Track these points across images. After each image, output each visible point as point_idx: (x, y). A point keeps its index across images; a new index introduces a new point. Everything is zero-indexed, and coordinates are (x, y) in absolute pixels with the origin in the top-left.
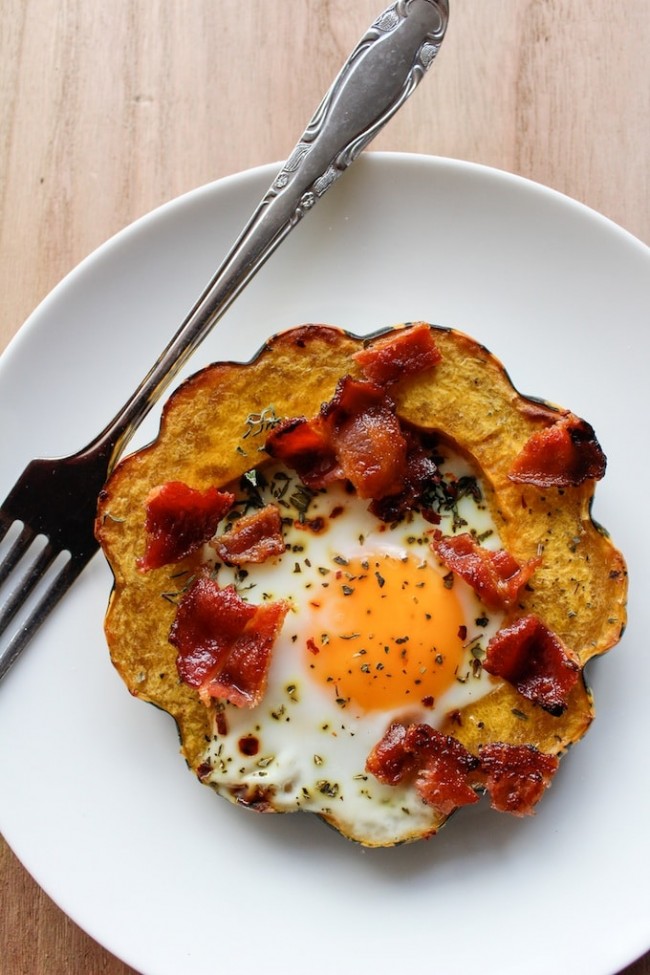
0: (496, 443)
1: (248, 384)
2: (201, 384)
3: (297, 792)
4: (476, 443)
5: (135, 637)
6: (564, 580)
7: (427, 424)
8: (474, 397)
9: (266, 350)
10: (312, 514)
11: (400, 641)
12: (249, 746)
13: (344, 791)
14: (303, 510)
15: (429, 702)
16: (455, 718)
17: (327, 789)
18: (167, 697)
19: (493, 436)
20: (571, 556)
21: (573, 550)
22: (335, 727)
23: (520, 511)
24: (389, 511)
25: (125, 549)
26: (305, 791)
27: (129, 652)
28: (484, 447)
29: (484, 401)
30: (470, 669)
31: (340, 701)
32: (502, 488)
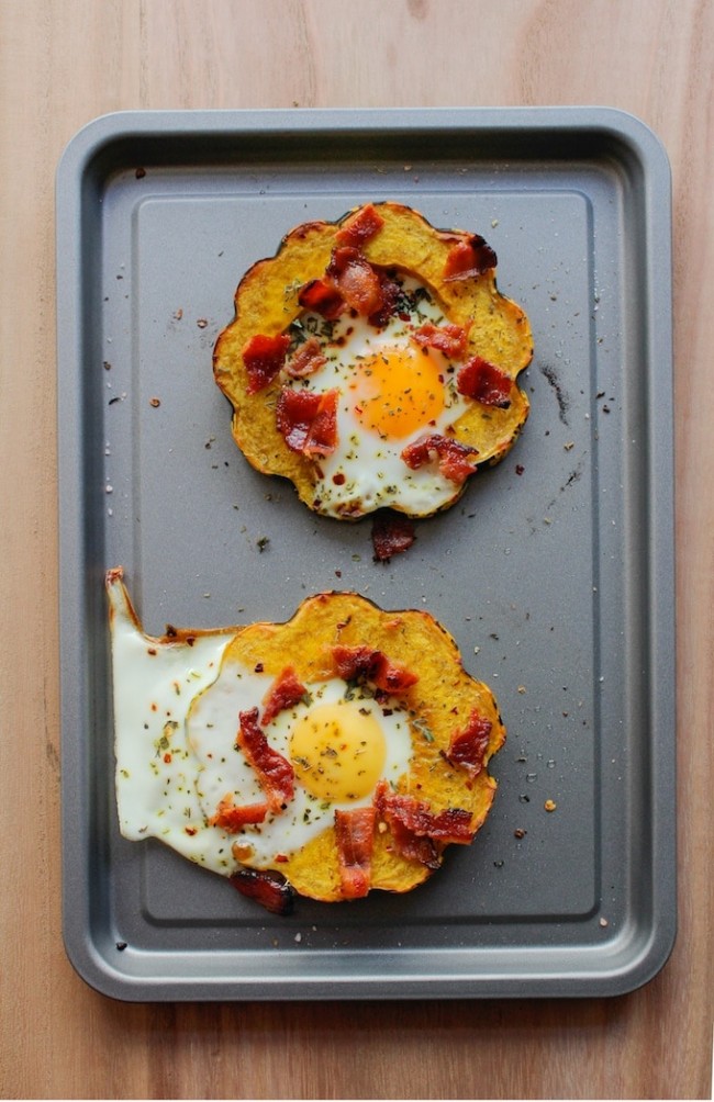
0: (430, 263)
1: (279, 269)
2: (252, 276)
3: (374, 497)
4: (419, 266)
5: (255, 437)
6: (491, 332)
7: (388, 263)
8: (410, 239)
9: (283, 245)
10: (336, 337)
11: (407, 392)
12: (339, 480)
13: (400, 488)
14: (330, 335)
15: (433, 423)
16: (451, 430)
17: (390, 490)
18: (283, 468)
19: (427, 259)
20: (492, 317)
21: (491, 313)
22: (384, 453)
23: (455, 300)
24: (378, 321)
25: (235, 387)
26: (378, 495)
27: (254, 448)
28: (424, 267)
29: (417, 239)
30: (451, 399)
31: (382, 437)
32: (441, 288)
